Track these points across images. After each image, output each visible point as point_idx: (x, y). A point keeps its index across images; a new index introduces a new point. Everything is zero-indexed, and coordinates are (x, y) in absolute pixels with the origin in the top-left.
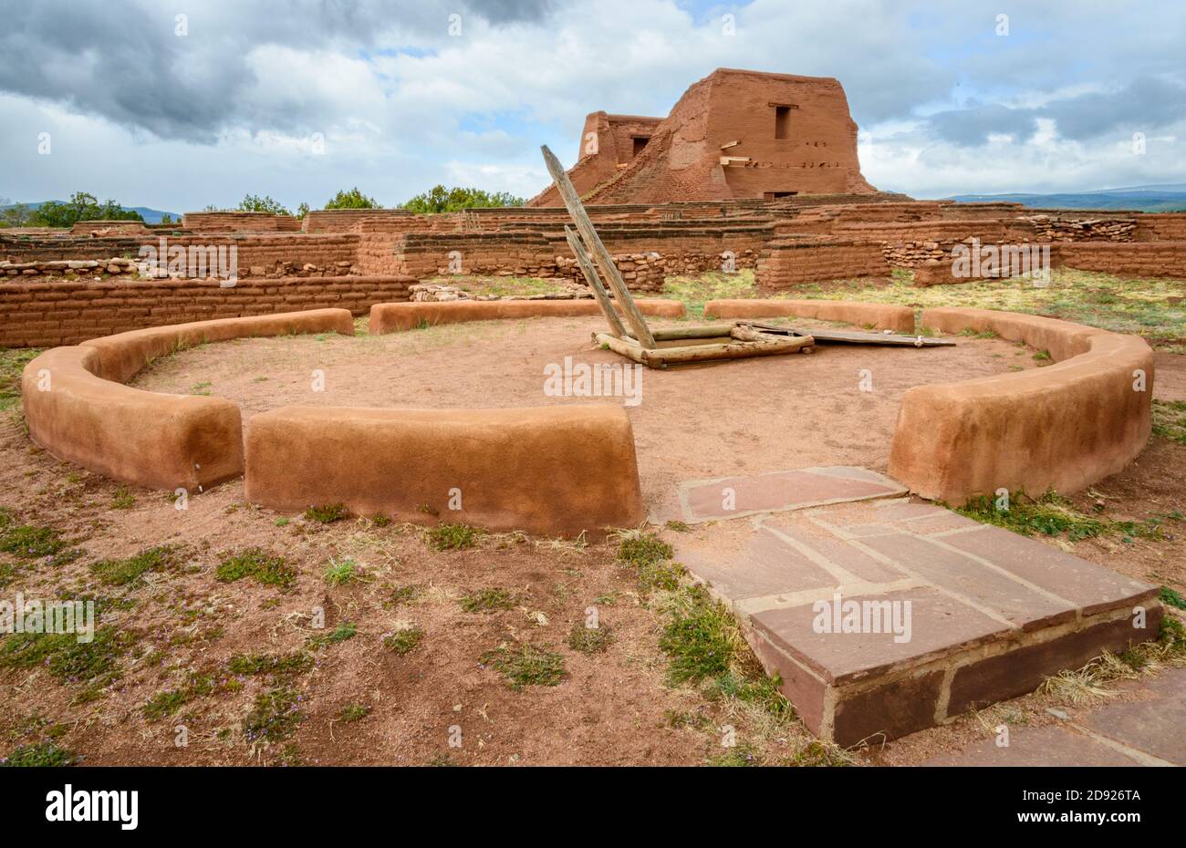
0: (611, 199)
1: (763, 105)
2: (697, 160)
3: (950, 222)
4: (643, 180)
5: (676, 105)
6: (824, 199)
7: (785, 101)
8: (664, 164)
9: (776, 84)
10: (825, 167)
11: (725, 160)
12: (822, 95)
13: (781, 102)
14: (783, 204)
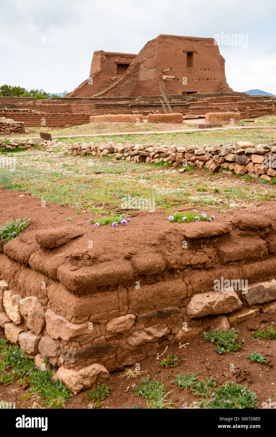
0: (113, 94)
1: (181, 51)
2: (152, 77)
3: (242, 102)
4: (127, 86)
5: (141, 51)
6: (209, 95)
7: (190, 50)
8: (136, 78)
9: (187, 42)
10: (209, 80)
11: (164, 77)
12: (208, 46)
13: (189, 50)
14: (191, 97)
